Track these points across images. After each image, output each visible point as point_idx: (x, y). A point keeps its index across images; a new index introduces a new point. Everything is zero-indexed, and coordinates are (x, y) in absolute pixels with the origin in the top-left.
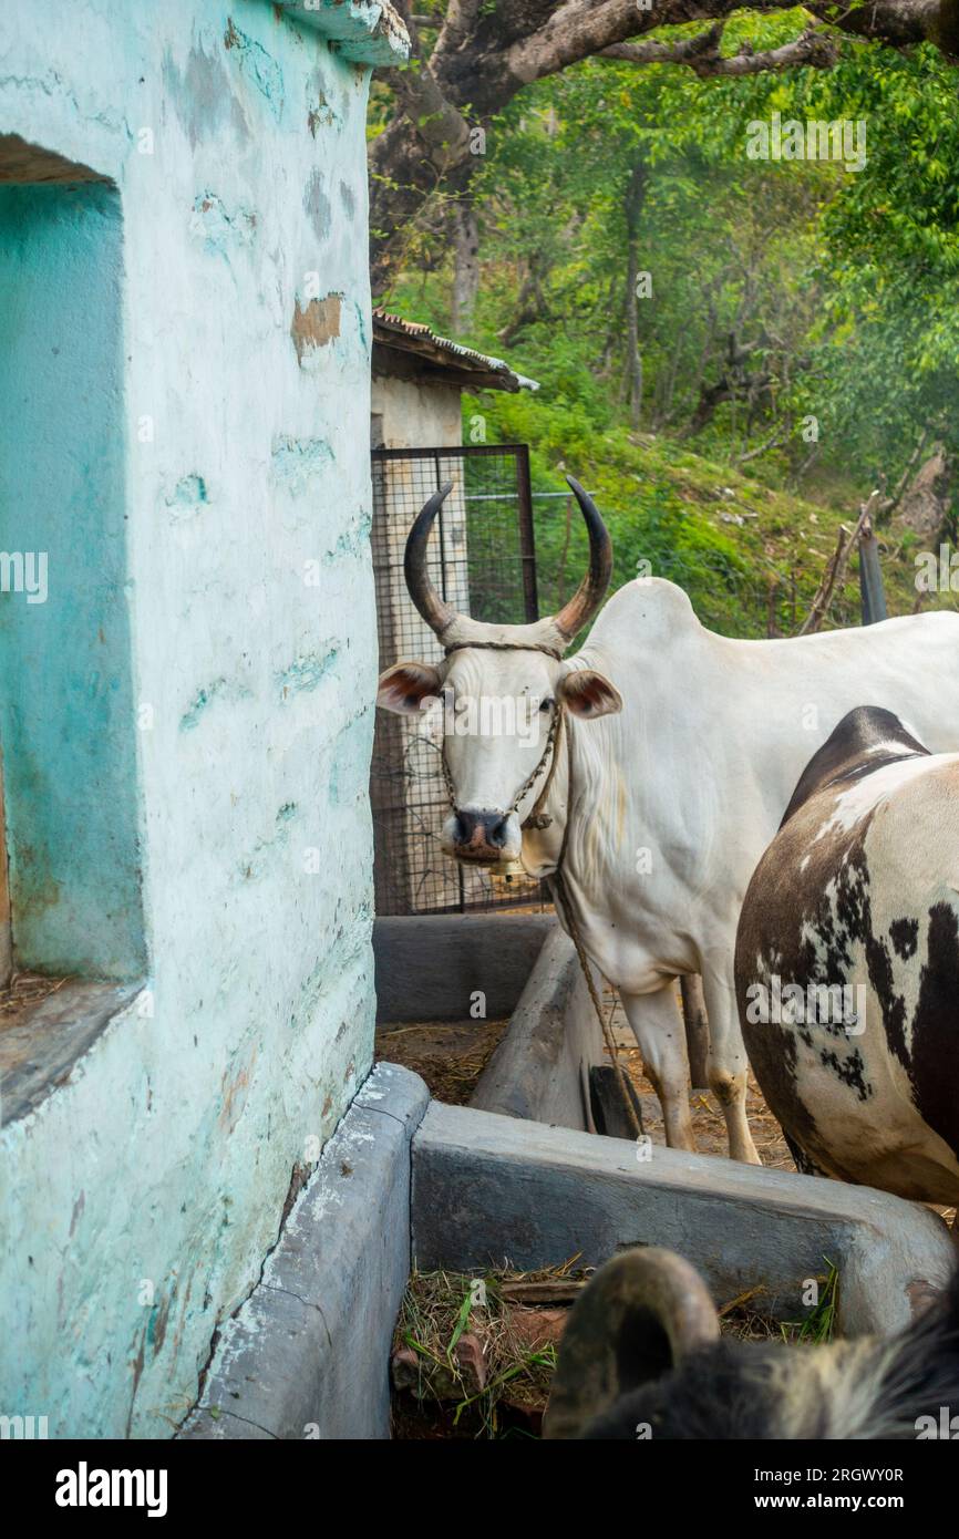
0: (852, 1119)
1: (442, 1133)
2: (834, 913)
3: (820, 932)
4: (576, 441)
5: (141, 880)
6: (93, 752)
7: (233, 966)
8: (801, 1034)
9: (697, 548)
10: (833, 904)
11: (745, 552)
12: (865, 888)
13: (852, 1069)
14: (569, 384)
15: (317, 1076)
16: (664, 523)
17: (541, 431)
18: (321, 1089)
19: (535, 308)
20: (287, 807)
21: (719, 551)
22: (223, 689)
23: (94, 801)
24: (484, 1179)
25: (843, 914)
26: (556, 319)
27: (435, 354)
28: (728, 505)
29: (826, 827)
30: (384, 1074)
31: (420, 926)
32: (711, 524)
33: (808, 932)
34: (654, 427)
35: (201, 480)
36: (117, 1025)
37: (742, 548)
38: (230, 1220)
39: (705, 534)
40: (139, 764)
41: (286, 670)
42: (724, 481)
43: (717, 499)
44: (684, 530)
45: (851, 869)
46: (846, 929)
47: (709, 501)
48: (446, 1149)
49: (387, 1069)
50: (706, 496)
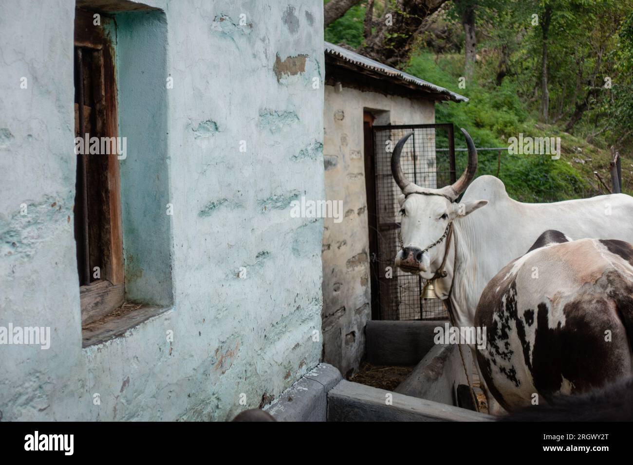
0: (515, 395)
1: (342, 391)
2: (505, 308)
3: (500, 316)
4: (510, 126)
5: (172, 269)
6: (155, 221)
7: (224, 309)
8: (492, 360)
9: (561, 173)
10: (504, 304)
11: (584, 176)
12: (515, 297)
13: (511, 374)
14: (509, 102)
15: (280, 361)
16: (546, 163)
17: (495, 122)
18: (282, 367)
19: (505, 70)
20: (264, 253)
21: (572, 175)
22: (226, 203)
23: (155, 239)
24: (356, 410)
25: (508, 309)
26: (514, 75)
27: (409, 85)
28: (578, 155)
29: (508, 275)
30: (322, 367)
31: (394, 325)
32: (569, 163)
33: (496, 317)
34: (554, 122)
35: (215, 123)
36: (153, 320)
37: (583, 174)
38: (220, 407)
39: (566, 168)
40: (171, 225)
41: (265, 200)
42: (578, 145)
43: (573, 152)
44: (554, 165)
45: (511, 290)
46: (509, 315)
47: (569, 153)
48: (341, 397)
49: (324, 366)
50: (568, 151)
